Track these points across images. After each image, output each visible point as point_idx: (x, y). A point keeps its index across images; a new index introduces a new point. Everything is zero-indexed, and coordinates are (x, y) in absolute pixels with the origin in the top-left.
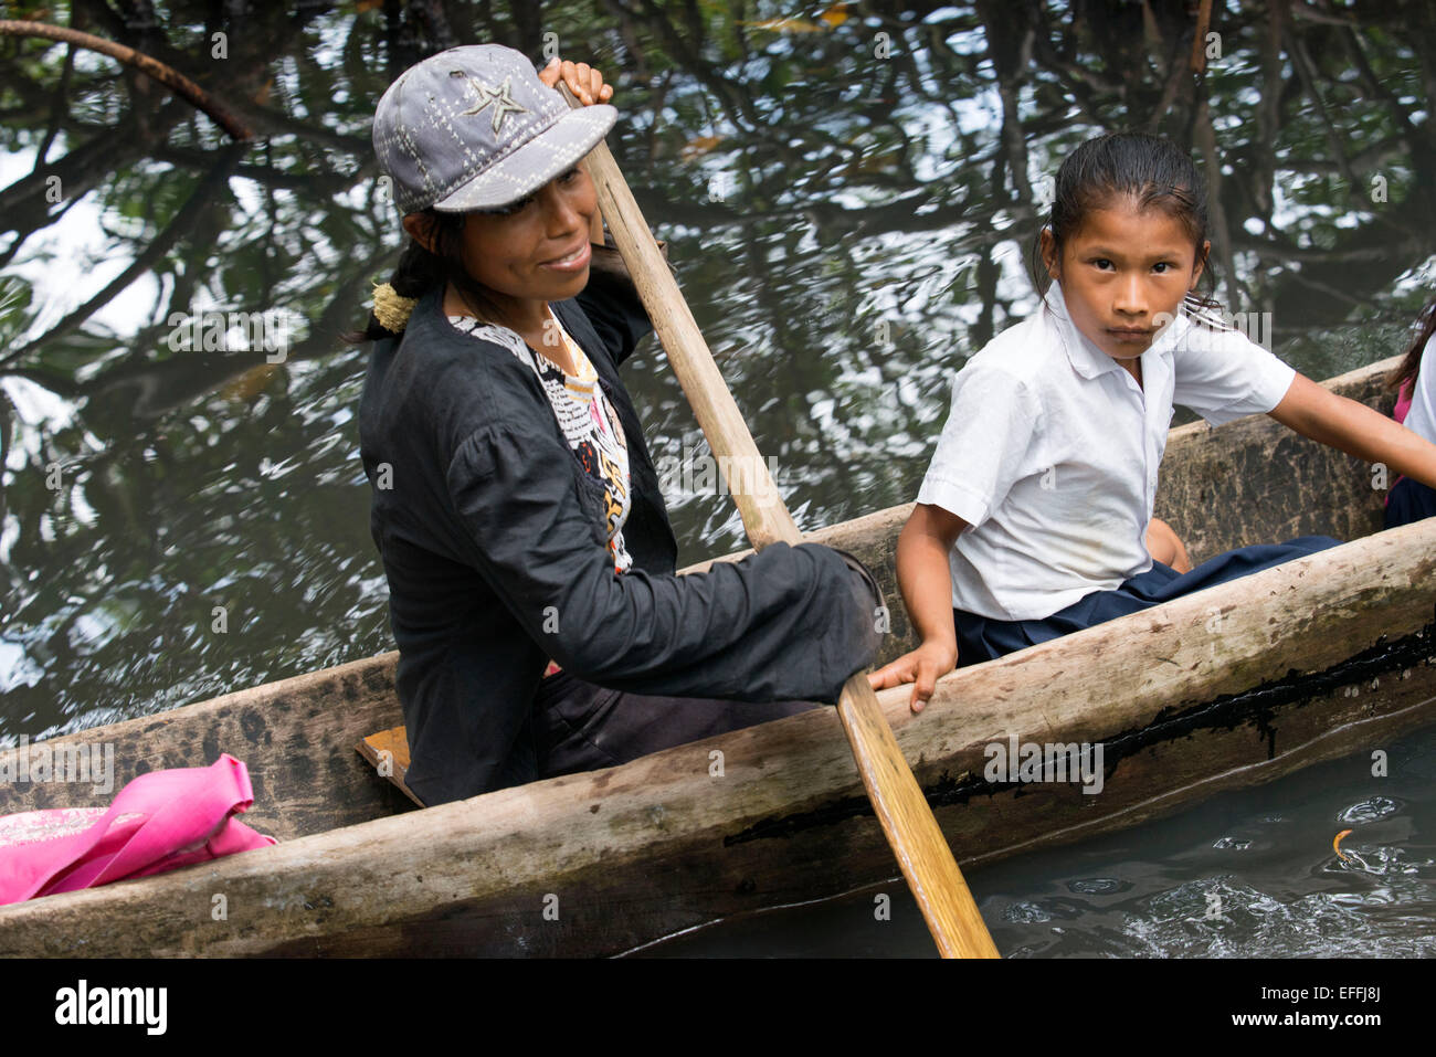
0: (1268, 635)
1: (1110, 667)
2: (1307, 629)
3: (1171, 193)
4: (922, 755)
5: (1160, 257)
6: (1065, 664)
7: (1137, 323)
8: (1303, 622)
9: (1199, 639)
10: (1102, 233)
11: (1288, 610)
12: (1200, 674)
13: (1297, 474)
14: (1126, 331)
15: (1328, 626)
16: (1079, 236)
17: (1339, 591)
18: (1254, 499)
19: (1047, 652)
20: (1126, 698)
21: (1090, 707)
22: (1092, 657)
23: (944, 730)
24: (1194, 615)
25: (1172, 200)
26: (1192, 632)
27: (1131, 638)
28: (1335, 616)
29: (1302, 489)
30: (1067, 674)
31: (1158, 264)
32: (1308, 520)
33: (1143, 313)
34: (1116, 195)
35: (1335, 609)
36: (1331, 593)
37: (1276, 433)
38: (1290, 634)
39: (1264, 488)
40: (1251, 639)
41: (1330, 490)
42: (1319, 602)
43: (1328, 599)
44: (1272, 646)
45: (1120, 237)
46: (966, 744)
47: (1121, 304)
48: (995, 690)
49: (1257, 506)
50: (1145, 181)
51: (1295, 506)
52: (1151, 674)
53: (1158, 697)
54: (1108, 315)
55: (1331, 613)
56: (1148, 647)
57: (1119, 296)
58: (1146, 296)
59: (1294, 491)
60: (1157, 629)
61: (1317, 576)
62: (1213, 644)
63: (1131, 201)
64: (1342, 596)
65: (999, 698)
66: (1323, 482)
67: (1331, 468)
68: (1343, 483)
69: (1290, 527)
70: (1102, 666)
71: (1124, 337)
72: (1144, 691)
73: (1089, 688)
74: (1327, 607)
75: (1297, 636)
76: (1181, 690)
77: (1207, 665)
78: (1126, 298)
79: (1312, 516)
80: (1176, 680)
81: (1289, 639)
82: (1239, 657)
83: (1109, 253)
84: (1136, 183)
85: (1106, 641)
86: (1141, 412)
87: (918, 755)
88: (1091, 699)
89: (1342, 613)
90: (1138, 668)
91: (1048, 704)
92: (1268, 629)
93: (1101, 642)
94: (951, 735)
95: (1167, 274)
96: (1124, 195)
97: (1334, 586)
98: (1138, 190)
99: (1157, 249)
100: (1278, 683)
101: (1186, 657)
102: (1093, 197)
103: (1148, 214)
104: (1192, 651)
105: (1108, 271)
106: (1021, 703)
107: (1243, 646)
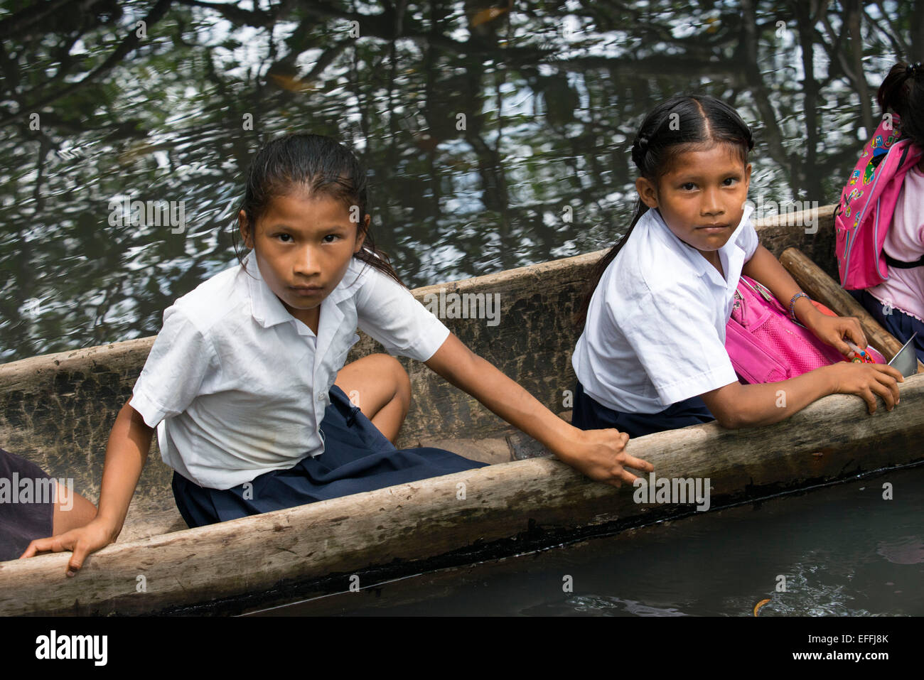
0: (376, 537)
1: (237, 552)
2: (411, 533)
3: (336, 181)
4: (77, 600)
5: (329, 231)
6: (198, 549)
7: (312, 283)
8: (408, 529)
9: (314, 537)
10: (282, 214)
11: (394, 521)
12: (314, 560)
13: (528, 325)
14: (304, 288)
15: (430, 532)
16: (266, 216)
17: (442, 510)
18: (489, 341)
19: (184, 540)
20: (248, 572)
21: (217, 577)
22: (221, 546)
23: (95, 586)
24: (311, 521)
25: (337, 186)
26: (309, 532)
27: (256, 534)
28: (437, 526)
29: (531, 335)
30: (199, 556)
31: (328, 236)
32: (533, 358)
33: (316, 274)
34: (293, 184)
35: (438, 521)
36: (434, 511)
37: (514, 295)
38: (396, 536)
39: (498, 334)
40: (361, 539)
41: (556, 337)
42: (423, 517)
43: (432, 514)
44: (379, 543)
45: (297, 216)
46: (113, 596)
47: (299, 268)
48: (138, 563)
49: (491, 346)
50: (315, 172)
51: (523, 347)
52: (272, 558)
53: (276, 573)
54: (290, 276)
55: (433, 523)
56: (270, 541)
57: (298, 262)
58: (318, 261)
59: (525, 336)
60: (278, 529)
61: (422, 499)
62: (326, 541)
63: (305, 188)
64: (444, 513)
65: (142, 569)
66: (549, 332)
67: (559, 322)
68: (567, 333)
69: (516, 362)
70: (229, 552)
71: (303, 292)
72: (266, 568)
73: (218, 565)
74: (430, 520)
75: (401, 538)
76: (297, 569)
77: (321, 554)
78: (303, 263)
79: (536, 356)
80: (292, 563)
81: (395, 539)
82: (349, 549)
83: (289, 229)
84: (308, 173)
85: (233, 535)
86: (312, 350)
87: (73, 600)
88: (219, 572)
89: (443, 524)
90: (260, 554)
91: (182, 574)
92: (376, 533)
93: (229, 536)
94: (100, 590)
95: (335, 244)
96: (299, 184)
97: (437, 506)
98: (310, 180)
99: (327, 225)
100: (383, 566)
101: (302, 548)
102: (275, 186)
103: (318, 198)
104: (307, 545)
105: (289, 242)
106: (159, 573)
107: (353, 543)
